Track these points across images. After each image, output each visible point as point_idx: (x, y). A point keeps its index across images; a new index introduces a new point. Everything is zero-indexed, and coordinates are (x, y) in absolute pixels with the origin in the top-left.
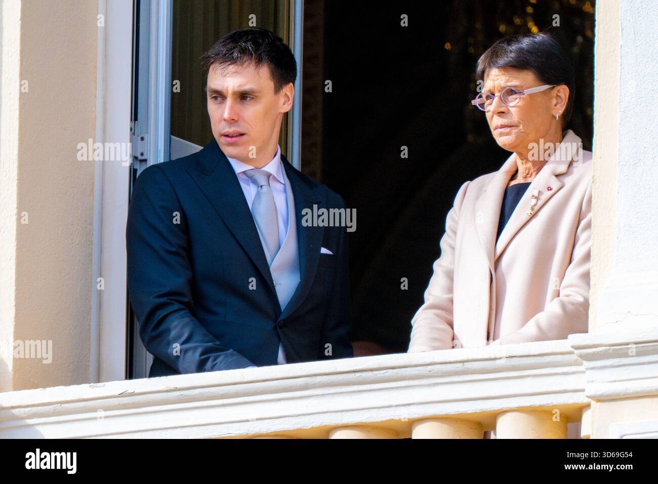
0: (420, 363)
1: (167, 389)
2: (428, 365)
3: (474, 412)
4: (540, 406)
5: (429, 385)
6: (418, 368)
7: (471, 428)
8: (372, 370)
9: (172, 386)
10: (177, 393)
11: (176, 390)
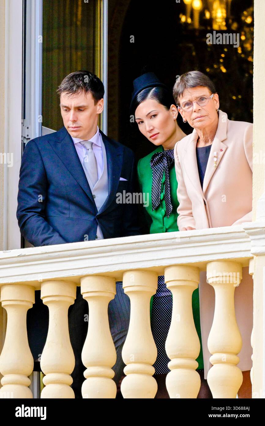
0: (168, 238)
1: (42, 253)
2: (172, 239)
3: (195, 262)
4: (228, 259)
5: (173, 249)
6: (167, 240)
7: (194, 270)
8: (144, 242)
9: (44, 251)
10: (47, 255)
11: (46, 253)
